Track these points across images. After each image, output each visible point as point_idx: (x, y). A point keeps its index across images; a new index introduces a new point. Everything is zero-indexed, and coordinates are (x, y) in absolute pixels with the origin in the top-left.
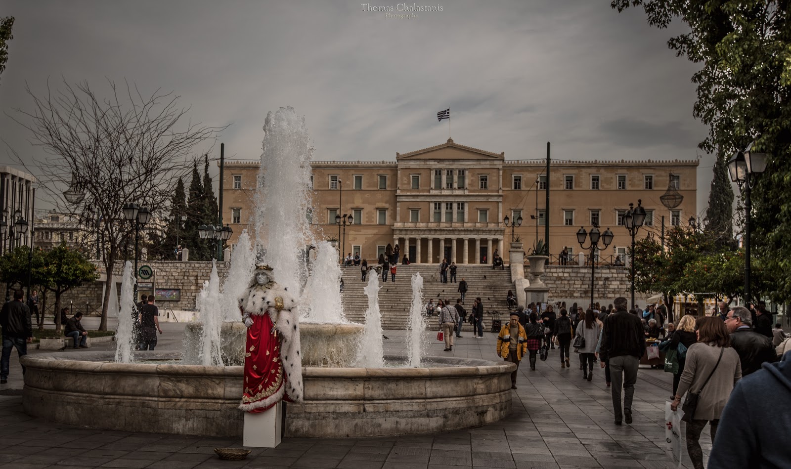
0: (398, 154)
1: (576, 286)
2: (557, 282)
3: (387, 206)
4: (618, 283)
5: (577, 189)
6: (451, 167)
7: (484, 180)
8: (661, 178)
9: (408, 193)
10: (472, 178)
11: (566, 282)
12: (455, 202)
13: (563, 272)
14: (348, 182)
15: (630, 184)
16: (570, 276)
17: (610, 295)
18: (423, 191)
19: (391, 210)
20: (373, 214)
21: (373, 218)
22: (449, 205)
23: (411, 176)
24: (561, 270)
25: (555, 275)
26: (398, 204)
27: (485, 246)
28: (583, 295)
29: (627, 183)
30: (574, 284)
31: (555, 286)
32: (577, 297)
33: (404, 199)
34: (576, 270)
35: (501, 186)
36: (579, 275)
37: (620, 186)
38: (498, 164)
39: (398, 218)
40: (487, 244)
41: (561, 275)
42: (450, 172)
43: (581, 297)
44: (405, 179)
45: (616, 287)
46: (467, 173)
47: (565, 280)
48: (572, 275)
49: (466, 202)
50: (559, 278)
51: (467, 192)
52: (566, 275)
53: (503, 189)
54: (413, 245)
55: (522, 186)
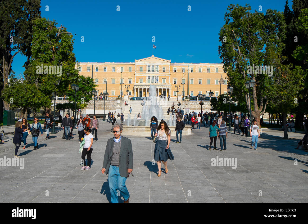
2: (191, 105)
3: (132, 77)
4: (208, 106)
5: (194, 72)
6: (153, 65)
7: (164, 69)
8: (220, 69)
9: (139, 73)
10: (160, 68)
11: (194, 105)
12: (155, 76)
13: (193, 103)
15: (211, 71)
17: (205, 109)
18: (144, 72)
19: (133, 79)
20: (127, 80)
22: (153, 77)
23: (140, 67)
25: (190, 103)
26: (136, 77)
27: (165, 91)
28: (198, 109)
29: (210, 70)
33: (138, 75)
36: (197, 103)
37: (208, 71)
38: (169, 64)
41: (192, 103)
42: (153, 66)
43: (198, 110)
44: (138, 68)
45: (207, 107)
46: (158, 66)
48: (195, 103)
50: (192, 104)
51: (158, 73)
53: (171, 72)
54: (141, 91)
55: (177, 71)
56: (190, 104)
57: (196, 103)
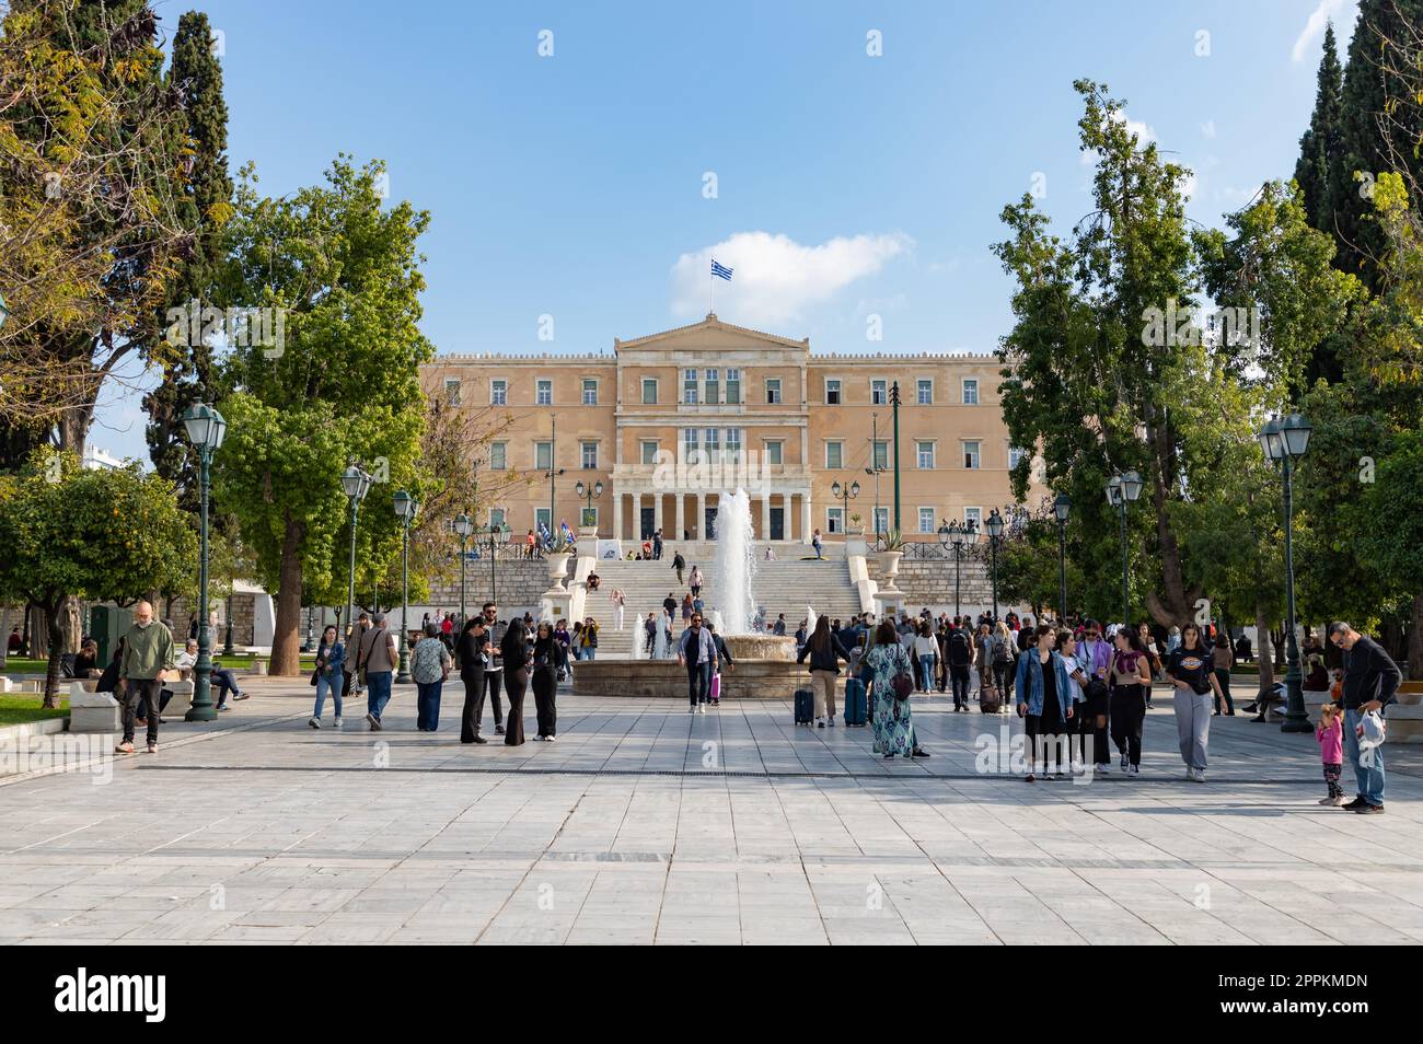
0: (617, 341)
1: (939, 588)
2: (913, 583)
3: (598, 435)
6: (715, 364)
7: (774, 387)
9: (637, 413)
10: (752, 384)
11: (926, 582)
12: (723, 427)
14: (526, 392)
16: (931, 574)
18: (664, 407)
19: (607, 442)
20: (573, 450)
21: (573, 457)
22: (713, 434)
23: (642, 381)
24: (918, 565)
25: (911, 572)
26: (619, 432)
27: (780, 507)
30: (937, 584)
31: (910, 588)
32: (942, 603)
33: (630, 423)
34: (939, 565)
35: (804, 397)
36: (944, 572)
38: (799, 359)
39: (619, 457)
40: (782, 503)
41: (918, 572)
42: (713, 374)
44: (631, 385)
46: (742, 375)
47: (923, 579)
48: (935, 571)
49: (744, 427)
51: (743, 410)
52: (925, 572)
53: (810, 404)
54: (648, 507)
55: (843, 398)
56: (910, 577)
57: (938, 572)
